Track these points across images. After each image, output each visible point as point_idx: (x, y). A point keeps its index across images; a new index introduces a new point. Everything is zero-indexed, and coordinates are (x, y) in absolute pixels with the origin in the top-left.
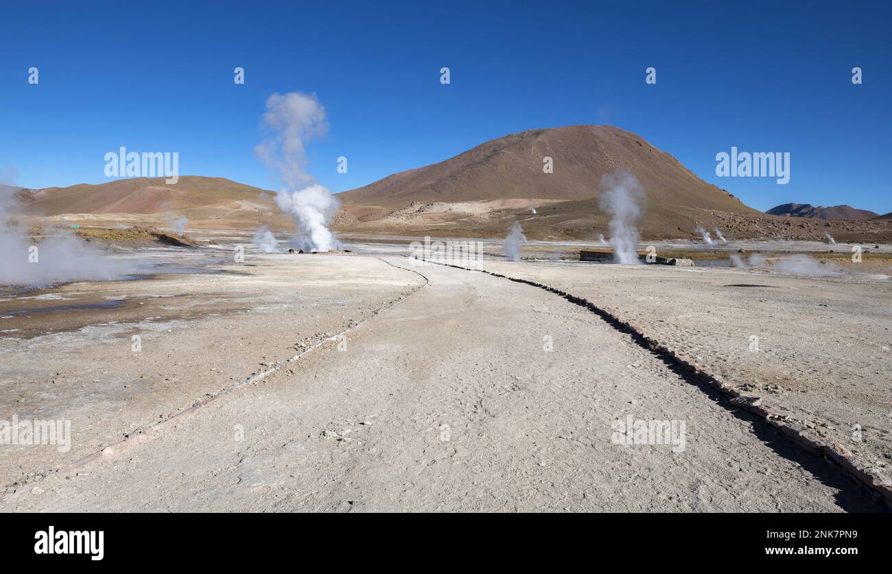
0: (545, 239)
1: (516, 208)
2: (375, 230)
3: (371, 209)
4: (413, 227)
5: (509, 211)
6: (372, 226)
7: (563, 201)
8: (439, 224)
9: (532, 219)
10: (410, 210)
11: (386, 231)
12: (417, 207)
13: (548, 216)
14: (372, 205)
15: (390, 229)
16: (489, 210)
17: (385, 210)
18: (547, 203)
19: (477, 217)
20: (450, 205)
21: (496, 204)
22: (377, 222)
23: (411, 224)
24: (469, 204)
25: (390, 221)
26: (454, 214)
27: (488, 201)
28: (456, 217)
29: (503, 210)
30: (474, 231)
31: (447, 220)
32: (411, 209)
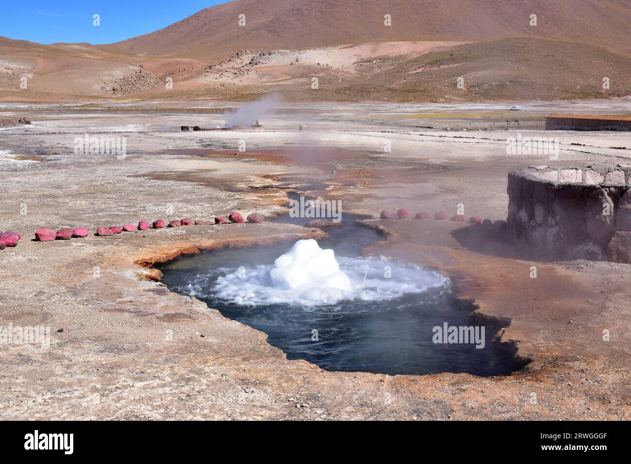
0: (442, 100)
1: (394, 55)
2: (191, 95)
3: (177, 63)
4: (246, 88)
5: (384, 59)
6: (185, 89)
7: (463, 43)
8: (282, 83)
9: (419, 71)
10: (237, 63)
11: (205, 95)
12: (246, 59)
13: (442, 67)
14: (179, 56)
15: (212, 92)
16: (355, 60)
17: (199, 64)
18: (441, 47)
19: (337, 71)
20: (297, 54)
21: (365, 51)
22: (192, 81)
23: (241, 84)
24: (325, 52)
25: (210, 79)
26: (303, 67)
27: (351, 47)
28: (308, 72)
29: (375, 59)
30: (338, 91)
31: (294, 77)
32: (238, 61)
